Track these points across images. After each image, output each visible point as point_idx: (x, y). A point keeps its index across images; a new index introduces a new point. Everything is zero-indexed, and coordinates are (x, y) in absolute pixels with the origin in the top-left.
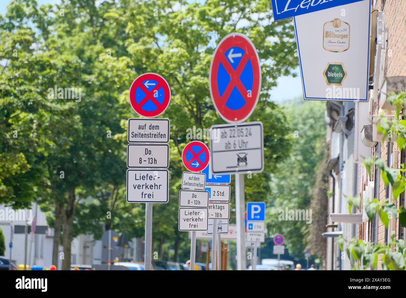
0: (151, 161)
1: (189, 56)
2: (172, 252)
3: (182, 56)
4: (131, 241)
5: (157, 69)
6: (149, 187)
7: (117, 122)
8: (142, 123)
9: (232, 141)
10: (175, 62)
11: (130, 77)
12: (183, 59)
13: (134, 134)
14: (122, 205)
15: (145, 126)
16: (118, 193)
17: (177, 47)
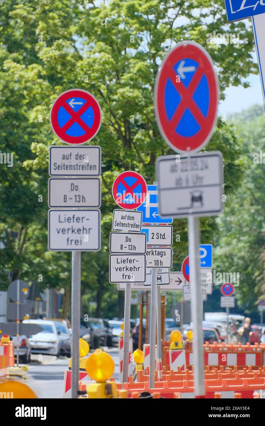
0: (78, 199)
1: (114, 62)
2: (93, 305)
3: (106, 63)
4: (43, 292)
5: (76, 79)
6: (76, 231)
7: (26, 146)
8: (67, 152)
9: (183, 175)
10: (97, 71)
11: (42, 89)
12: (107, 66)
13: (57, 166)
14: (32, 248)
15: (71, 155)
16: (26, 233)
17: (100, 52)
